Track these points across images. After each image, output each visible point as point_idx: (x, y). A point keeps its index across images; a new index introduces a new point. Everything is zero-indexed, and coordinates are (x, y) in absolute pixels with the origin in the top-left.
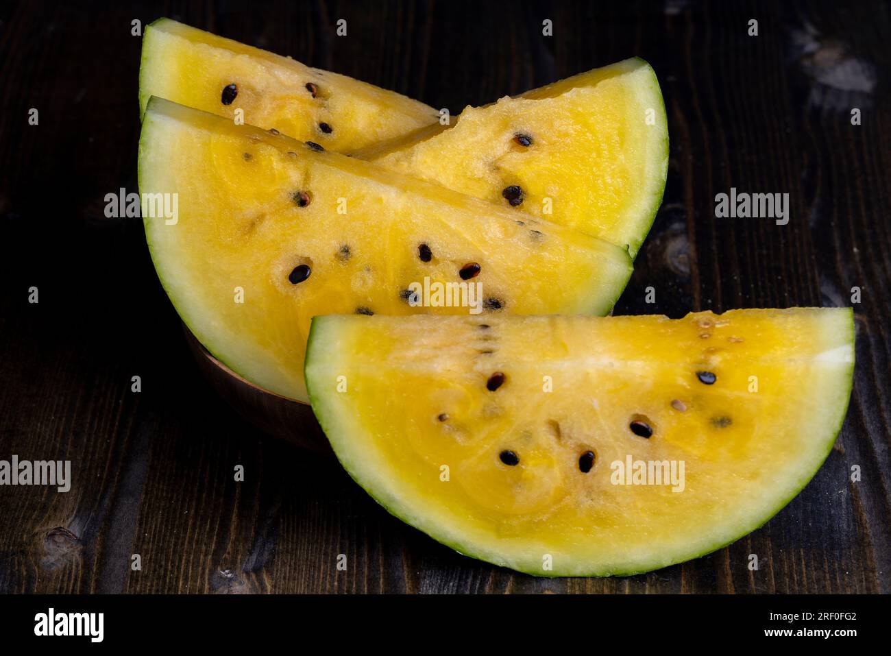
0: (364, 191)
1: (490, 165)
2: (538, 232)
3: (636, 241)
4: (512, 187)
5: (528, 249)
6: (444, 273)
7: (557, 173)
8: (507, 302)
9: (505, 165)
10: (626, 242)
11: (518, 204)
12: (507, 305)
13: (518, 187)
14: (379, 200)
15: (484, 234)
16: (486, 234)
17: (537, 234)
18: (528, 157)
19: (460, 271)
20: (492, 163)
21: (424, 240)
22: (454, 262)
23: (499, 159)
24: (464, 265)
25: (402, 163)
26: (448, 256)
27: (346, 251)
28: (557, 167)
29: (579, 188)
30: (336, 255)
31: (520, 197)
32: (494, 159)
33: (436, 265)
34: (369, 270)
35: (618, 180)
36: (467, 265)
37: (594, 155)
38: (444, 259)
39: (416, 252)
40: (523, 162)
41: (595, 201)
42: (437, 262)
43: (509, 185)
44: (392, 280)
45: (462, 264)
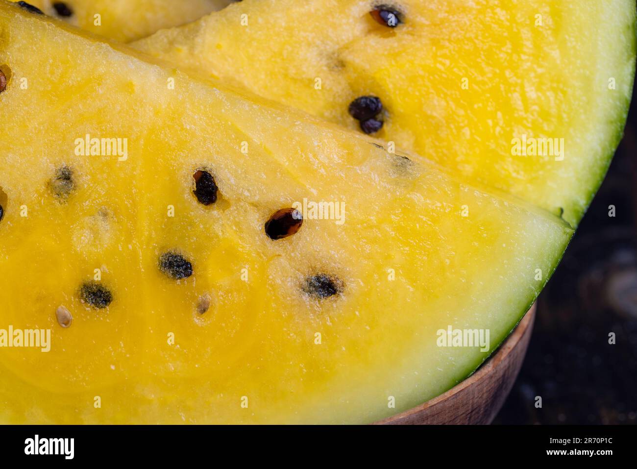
0: (102, 70)
1: (330, 57)
2: (406, 158)
3: (575, 204)
4: (366, 98)
5: (388, 187)
6: (237, 224)
7: (444, 75)
8: (348, 283)
9: (356, 59)
10: (559, 204)
11: (376, 130)
12: (347, 289)
13: (377, 98)
14: (127, 87)
15: (311, 155)
16: (315, 156)
17: (406, 160)
18: (396, 45)
19: (266, 224)
20: (333, 53)
21: (205, 163)
22: (255, 205)
23: (346, 47)
24: (274, 212)
25: (180, 47)
26: (246, 193)
27: (66, 177)
28: (444, 64)
29: (480, 105)
30: (49, 184)
31: (379, 117)
32: (337, 47)
33: (224, 210)
34: (105, 215)
35: (548, 94)
36: (279, 212)
37: (508, 47)
38: (239, 200)
39: (190, 184)
40: (386, 53)
41: (508, 129)
42: (226, 204)
43: (361, 95)
44: (146, 233)
45: (270, 210)
